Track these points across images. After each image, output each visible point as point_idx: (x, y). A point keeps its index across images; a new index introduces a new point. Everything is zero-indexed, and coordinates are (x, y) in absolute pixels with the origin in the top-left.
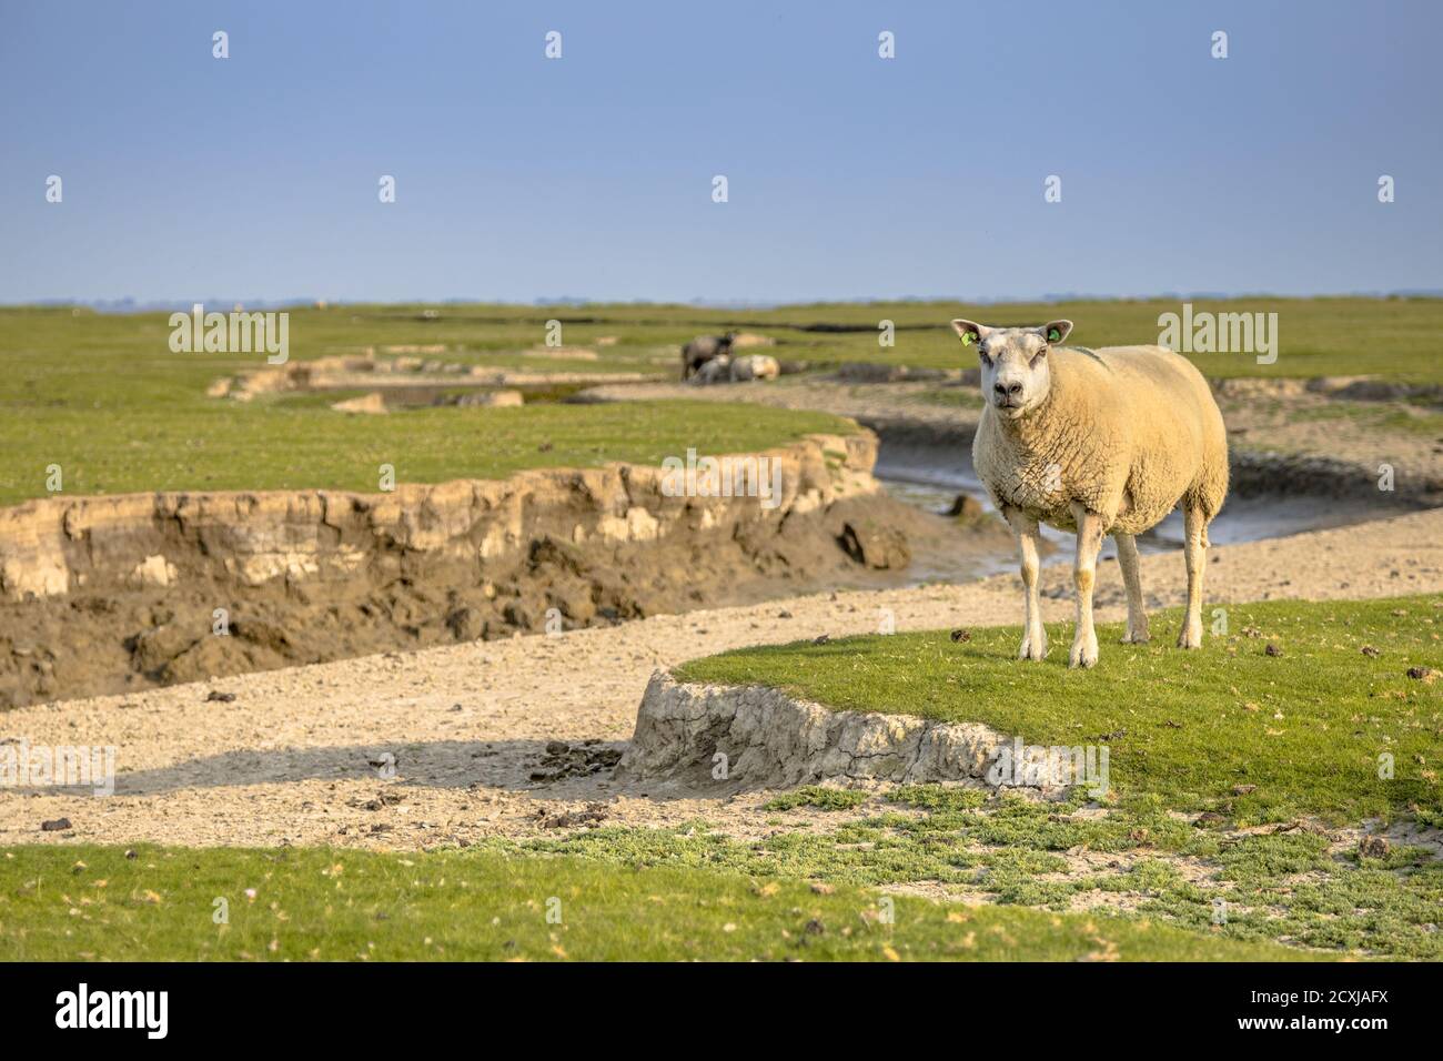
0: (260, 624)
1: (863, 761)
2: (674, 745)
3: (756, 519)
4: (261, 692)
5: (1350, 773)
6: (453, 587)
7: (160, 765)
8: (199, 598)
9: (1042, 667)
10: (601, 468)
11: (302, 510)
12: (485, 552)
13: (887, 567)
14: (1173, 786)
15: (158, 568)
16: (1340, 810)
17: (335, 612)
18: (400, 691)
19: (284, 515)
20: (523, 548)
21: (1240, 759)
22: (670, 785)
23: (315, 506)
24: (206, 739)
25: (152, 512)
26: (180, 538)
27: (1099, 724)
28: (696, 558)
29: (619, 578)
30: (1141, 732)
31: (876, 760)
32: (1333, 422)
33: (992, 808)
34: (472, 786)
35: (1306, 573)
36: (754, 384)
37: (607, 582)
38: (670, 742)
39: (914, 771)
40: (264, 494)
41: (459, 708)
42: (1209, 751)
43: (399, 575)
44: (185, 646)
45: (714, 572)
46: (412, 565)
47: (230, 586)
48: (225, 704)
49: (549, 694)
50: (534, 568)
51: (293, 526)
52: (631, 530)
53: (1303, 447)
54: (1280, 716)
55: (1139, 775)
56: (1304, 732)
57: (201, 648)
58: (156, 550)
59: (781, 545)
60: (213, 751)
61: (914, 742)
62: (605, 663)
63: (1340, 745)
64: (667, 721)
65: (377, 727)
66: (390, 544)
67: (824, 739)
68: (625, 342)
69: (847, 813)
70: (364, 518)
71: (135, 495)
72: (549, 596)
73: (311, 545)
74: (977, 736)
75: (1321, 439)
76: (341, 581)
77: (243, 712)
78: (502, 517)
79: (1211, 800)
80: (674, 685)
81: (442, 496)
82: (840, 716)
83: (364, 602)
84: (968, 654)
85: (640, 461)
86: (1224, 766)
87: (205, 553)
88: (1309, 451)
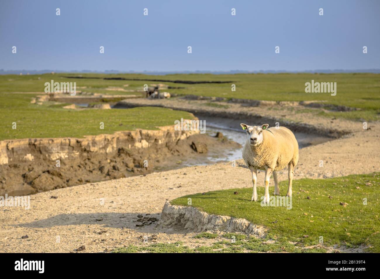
0: (55, 171)
1: (217, 226)
2: (171, 220)
3: (171, 141)
4: (63, 196)
5: (330, 233)
6: (100, 160)
7: (45, 218)
8: (39, 164)
9: (257, 203)
10: (135, 130)
11: (64, 143)
12: (108, 151)
13: (202, 153)
14: (290, 235)
15: (30, 157)
16: (328, 242)
17: (72, 167)
18: (97, 196)
19: (60, 144)
20: (116, 150)
21: (304, 228)
22: (170, 230)
23: (67, 141)
24: (53, 210)
25: (28, 143)
26: (35, 149)
27: (271, 219)
28: (157, 151)
29: (139, 157)
30: (281, 221)
31: (220, 226)
32: (306, 113)
33: (248, 239)
34: (123, 228)
35: (306, 161)
36: (164, 100)
37: (137, 158)
38: (170, 219)
39: (229, 229)
40: (55, 139)
41: (113, 202)
42: (297, 226)
43: (87, 157)
44: (37, 176)
45: (162, 155)
46: (90, 155)
47: (47, 161)
48: (56, 199)
49: (133, 198)
50: (119, 155)
51: (62, 146)
52: (142, 145)
53: (300, 120)
54: (312, 216)
55: (281, 232)
56: (318, 221)
57: (41, 177)
58: (29, 152)
59: (177, 148)
60: (56, 214)
61: (229, 222)
62: (144, 188)
63: (327, 225)
64: (169, 214)
65: (94, 207)
66: (85, 150)
67: (207, 221)
68: (131, 86)
69: (214, 239)
70: (79, 144)
71: (24, 139)
72: (123, 162)
73: (66, 151)
74: (244, 222)
75: (304, 118)
76: (73, 159)
77: (60, 202)
78: (112, 143)
79: (298, 239)
80: (171, 205)
81: (98, 138)
82: (211, 216)
83: (79, 164)
84: (239, 199)
85: (144, 128)
86: (301, 230)
87: (41, 153)
88: (301, 122)
